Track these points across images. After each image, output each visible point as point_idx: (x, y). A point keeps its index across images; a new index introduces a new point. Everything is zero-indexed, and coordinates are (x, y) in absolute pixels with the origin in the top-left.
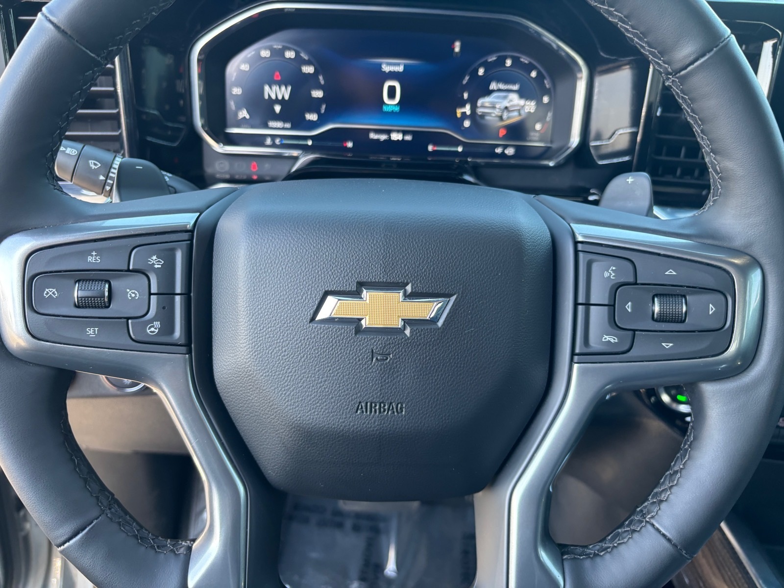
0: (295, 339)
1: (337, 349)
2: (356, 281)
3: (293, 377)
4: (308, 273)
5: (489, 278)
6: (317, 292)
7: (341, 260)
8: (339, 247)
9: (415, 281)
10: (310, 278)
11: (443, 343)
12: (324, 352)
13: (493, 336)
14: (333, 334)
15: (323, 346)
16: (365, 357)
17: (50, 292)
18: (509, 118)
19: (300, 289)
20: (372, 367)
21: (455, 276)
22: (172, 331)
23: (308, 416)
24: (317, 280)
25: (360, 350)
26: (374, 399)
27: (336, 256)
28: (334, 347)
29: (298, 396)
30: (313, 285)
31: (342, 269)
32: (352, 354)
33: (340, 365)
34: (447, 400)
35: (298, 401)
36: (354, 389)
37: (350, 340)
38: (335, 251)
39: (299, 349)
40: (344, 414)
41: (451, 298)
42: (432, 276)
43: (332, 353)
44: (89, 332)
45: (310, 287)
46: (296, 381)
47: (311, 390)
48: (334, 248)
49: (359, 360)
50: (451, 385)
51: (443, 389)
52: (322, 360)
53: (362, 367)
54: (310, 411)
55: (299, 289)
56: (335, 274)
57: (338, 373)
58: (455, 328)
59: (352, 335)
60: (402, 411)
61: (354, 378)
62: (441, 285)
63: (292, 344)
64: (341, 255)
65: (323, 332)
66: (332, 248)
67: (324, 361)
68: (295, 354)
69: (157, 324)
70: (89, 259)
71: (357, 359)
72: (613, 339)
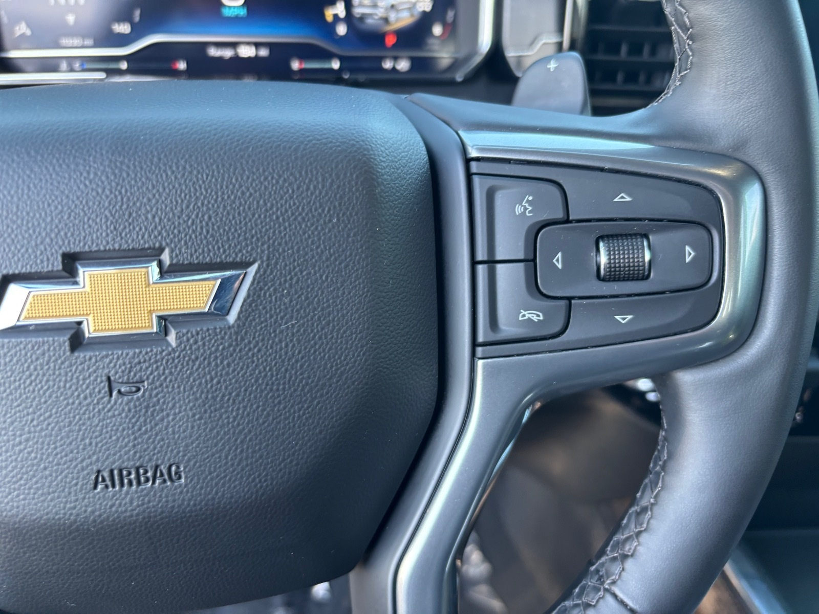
1: (41, 382)
2: (61, 252)
5: (316, 228)
7: (28, 214)
8: (23, 190)
9: (175, 242)
11: (240, 351)
12: (16, 389)
13: (333, 330)
14: (29, 354)
15: (12, 379)
16: (97, 390)
18: (398, 20)
20: (112, 407)
21: (252, 228)
23: (8, 503)
25: (84, 379)
26: (123, 462)
27: (18, 207)
28: (33, 378)
31: (31, 231)
32: (70, 387)
33: (51, 410)
34: (260, 449)
36: (84, 449)
37: (63, 363)
38: (15, 199)
40: (73, 494)
41: (249, 270)
42: (208, 232)
43: (31, 388)
48: (12, 192)
49: (85, 398)
50: (264, 423)
51: (250, 432)
52: (15, 404)
53: (94, 409)
54: (10, 493)
56: (18, 242)
57: (49, 424)
58: (262, 323)
59: (64, 354)
60: (180, 478)
61: (79, 430)
62: (226, 247)
64: (27, 205)
65: (8, 352)
66: (9, 193)
67: (18, 406)
71: (82, 396)
72: (535, 316)
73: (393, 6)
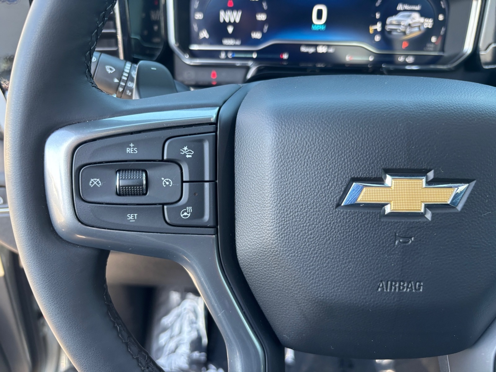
0: (321, 223)
1: (362, 233)
2: (382, 168)
3: (319, 258)
4: (334, 161)
6: (343, 179)
7: (367, 148)
8: (365, 136)
9: (437, 167)
10: (336, 165)
12: (349, 235)
14: (359, 219)
15: (348, 230)
16: (389, 240)
17: (95, 182)
18: (411, 33)
19: (327, 176)
20: (394, 249)
22: (202, 215)
23: (331, 293)
24: (343, 167)
25: (384, 234)
26: (394, 278)
27: (362, 143)
28: (359, 231)
29: (323, 275)
30: (340, 172)
31: (368, 157)
32: (376, 237)
33: (365, 248)
35: (322, 280)
36: (377, 269)
37: (375, 224)
38: (361, 139)
39: (325, 232)
40: (366, 291)
41: (471, 183)
43: (357, 236)
44: (129, 218)
45: (336, 174)
46: (321, 262)
47: (335, 269)
48: (360, 136)
49: (383, 243)
52: (347, 243)
53: (386, 249)
54: (334, 288)
55: (325, 176)
56: (361, 162)
57: (362, 255)
59: (376, 220)
60: (420, 289)
61: (377, 259)
63: (318, 228)
64: (367, 143)
65: (349, 217)
66: (358, 136)
67: (349, 244)
68: (321, 237)
69: (190, 209)
70: (127, 151)
71: (381, 242)
73: (409, 25)
